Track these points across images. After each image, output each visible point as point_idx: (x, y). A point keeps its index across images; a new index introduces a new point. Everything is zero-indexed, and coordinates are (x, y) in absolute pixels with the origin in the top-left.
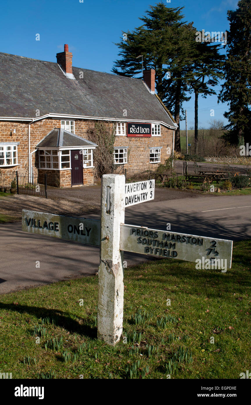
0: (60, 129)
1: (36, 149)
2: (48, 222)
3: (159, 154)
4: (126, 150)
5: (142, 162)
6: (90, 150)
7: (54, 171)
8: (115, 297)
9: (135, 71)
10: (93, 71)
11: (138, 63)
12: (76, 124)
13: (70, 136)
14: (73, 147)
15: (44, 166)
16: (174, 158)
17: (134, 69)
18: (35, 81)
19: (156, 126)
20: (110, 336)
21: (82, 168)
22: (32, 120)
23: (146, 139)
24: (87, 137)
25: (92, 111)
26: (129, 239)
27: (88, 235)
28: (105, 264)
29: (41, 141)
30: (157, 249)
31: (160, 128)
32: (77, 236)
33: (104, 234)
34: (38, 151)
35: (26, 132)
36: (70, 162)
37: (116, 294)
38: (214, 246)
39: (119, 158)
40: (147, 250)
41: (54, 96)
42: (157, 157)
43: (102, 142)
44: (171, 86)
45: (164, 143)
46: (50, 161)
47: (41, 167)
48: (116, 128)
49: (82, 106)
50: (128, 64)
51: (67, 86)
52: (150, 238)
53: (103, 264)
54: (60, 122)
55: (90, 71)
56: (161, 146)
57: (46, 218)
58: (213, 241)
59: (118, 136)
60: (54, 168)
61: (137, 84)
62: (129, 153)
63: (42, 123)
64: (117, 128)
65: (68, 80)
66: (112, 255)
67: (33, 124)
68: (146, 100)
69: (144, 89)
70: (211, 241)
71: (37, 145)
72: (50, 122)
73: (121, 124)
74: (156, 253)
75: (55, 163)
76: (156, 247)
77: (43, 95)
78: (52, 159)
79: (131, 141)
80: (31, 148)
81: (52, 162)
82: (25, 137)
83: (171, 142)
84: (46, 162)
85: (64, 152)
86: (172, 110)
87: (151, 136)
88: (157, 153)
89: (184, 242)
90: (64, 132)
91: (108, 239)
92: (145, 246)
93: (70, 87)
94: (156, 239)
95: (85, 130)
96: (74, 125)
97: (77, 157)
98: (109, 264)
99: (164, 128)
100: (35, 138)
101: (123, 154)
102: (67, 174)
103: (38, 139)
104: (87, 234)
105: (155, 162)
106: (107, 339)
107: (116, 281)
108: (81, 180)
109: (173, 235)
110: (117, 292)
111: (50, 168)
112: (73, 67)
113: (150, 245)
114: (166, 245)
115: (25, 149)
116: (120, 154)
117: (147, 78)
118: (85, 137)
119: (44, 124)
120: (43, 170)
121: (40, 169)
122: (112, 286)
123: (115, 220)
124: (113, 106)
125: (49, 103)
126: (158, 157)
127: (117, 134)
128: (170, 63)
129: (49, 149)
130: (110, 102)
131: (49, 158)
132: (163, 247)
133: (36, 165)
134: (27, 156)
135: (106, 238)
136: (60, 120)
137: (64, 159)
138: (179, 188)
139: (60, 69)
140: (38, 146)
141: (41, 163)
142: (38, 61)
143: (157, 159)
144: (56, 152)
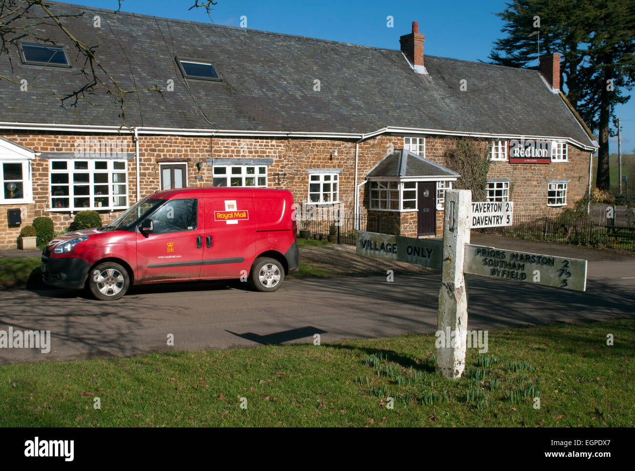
0: (402, 150)
1: (366, 179)
2: (386, 243)
3: (564, 191)
4: (507, 183)
5: (534, 204)
6: (447, 182)
7: (392, 213)
8: (457, 324)
9: (529, 56)
10: (456, 61)
11: (534, 42)
12: (427, 142)
13: (418, 160)
14: (421, 178)
15: (377, 206)
16: (591, 199)
17: (528, 53)
18: (366, 80)
19: (559, 146)
20: (450, 369)
21: (435, 210)
22: (362, 136)
23: (542, 167)
24: (444, 163)
25: (452, 122)
26: (474, 261)
27: (429, 257)
28: (447, 287)
29: (374, 168)
30: (504, 271)
31: (567, 149)
32: (417, 258)
33: (446, 254)
34: (368, 183)
35: (353, 154)
36: (416, 200)
37: (458, 321)
38: (566, 266)
39: (495, 197)
40: (493, 272)
41: (395, 101)
42: (560, 197)
43: (468, 172)
44: (593, 77)
45: (573, 173)
46: (386, 198)
47: (373, 207)
48: (491, 148)
49: (437, 116)
50: (518, 44)
51: (415, 85)
52: (496, 259)
53: (444, 287)
54: (403, 140)
55: (452, 60)
56: (568, 178)
57: (383, 239)
58: (566, 261)
59: (494, 162)
60: (391, 208)
61: (528, 78)
62: (511, 189)
63: (376, 142)
64: (493, 149)
65: (418, 76)
66: (454, 277)
67: (362, 143)
68: (544, 103)
69: (541, 86)
70: (563, 260)
71: (367, 174)
72: (387, 140)
73: (500, 142)
74: (503, 276)
75: (394, 202)
76: (503, 269)
77: (378, 99)
78: (389, 195)
79: (515, 169)
80: (359, 179)
81: (390, 199)
82: (351, 162)
83: (587, 171)
84: (380, 199)
85: (407, 185)
86: (594, 119)
87: (551, 162)
88: (560, 190)
89: (533, 262)
90: (409, 155)
91: (450, 260)
92: (491, 267)
93: (419, 86)
94: (503, 260)
95: (441, 152)
96: (424, 145)
97: (428, 193)
98: (451, 288)
99: (573, 149)
100: (365, 163)
101: (501, 191)
102: (411, 218)
103: (370, 165)
104: (427, 256)
105: (556, 205)
106: (446, 373)
107: (458, 307)
108: (433, 227)
109: (522, 255)
110: (459, 319)
111: (386, 208)
112: (425, 56)
113: (496, 266)
114: (514, 266)
115: (350, 180)
116: (496, 191)
117: (545, 68)
118: (440, 163)
119: (378, 143)
120: (375, 211)
121: (371, 209)
122: (453, 312)
123: (458, 238)
124: (487, 115)
125: (387, 112)
126: (563, 197)
127: (493, 159)
128: (591, 41)
129: (385, 180)
130: (483, 108)
131: (384, 194)
132: (510, 268)
133: (366, 203)
134: (352, 191)
135: (448, 259)
136: (403, 136)
137: (407, 195)
138: (594, 246)
139: (404, 59)
140: (369, 175)
141: (372, 201)
142: (372, 49)
143: (560, 200)
144: (395, 185)
